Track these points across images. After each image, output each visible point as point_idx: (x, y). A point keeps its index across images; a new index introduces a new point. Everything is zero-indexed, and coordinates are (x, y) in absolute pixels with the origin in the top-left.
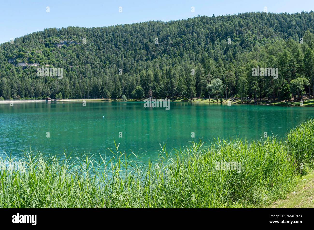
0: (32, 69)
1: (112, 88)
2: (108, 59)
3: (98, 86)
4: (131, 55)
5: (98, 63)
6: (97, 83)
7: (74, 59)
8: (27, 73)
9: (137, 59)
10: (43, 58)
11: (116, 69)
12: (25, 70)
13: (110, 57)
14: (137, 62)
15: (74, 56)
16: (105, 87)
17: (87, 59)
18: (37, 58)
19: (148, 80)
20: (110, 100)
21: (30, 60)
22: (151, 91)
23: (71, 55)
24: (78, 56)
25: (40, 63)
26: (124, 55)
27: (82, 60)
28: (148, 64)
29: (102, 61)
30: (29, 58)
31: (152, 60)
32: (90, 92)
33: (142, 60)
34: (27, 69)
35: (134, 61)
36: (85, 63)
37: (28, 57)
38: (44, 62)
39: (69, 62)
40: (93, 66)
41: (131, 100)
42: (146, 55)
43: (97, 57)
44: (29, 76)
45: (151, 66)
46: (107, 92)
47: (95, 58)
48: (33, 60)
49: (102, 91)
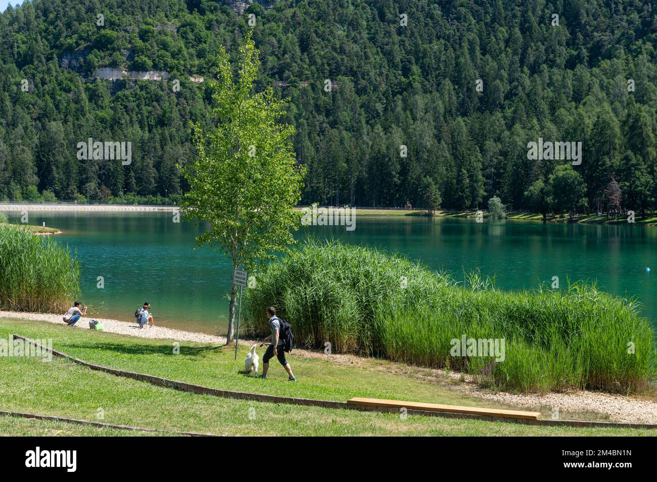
0: (144, 93)
1: (442, 169)
2: (419, 56)
3: (390, 159)
4: (507, 42)
5: (381, 74)
6: (384, 148)
7: (293, 58)
8: (126, 107)
9: (532, 59)
10: (180, 51)
11: (450, 98)
12: (119, 93)
13: (425, 50)
14: (534, 69)
15: (293, 44)
16: (414, 163)
17: (339, 58)
18: (162, 52)
19: (604, 143)
20: (439, 215)
21: (136, 58)
22: (615, 185)
23: (279, 41)
24: (304, 45)
25: (172, 68)
26: (481, 45)
27: (319, 61)
28: (579, 79)
29: (395, 66)
30: (134, 51)
31: (592, 63)
32: (360, 182)
33: (552, 64)
34: (127, 92)
35: (522, 66)
36: (330, 71)
37: (129, 46)
38: (185, 66)
39: (272, 69)
40: (363, 83)
41: (521, 218)
42: (568, 44)
43: (374, 50)
44: (135, 118)
45: (596, 88)
46: (428, 186)
47: (370, 54)
48: (146, 59)
49: (403, 181)
